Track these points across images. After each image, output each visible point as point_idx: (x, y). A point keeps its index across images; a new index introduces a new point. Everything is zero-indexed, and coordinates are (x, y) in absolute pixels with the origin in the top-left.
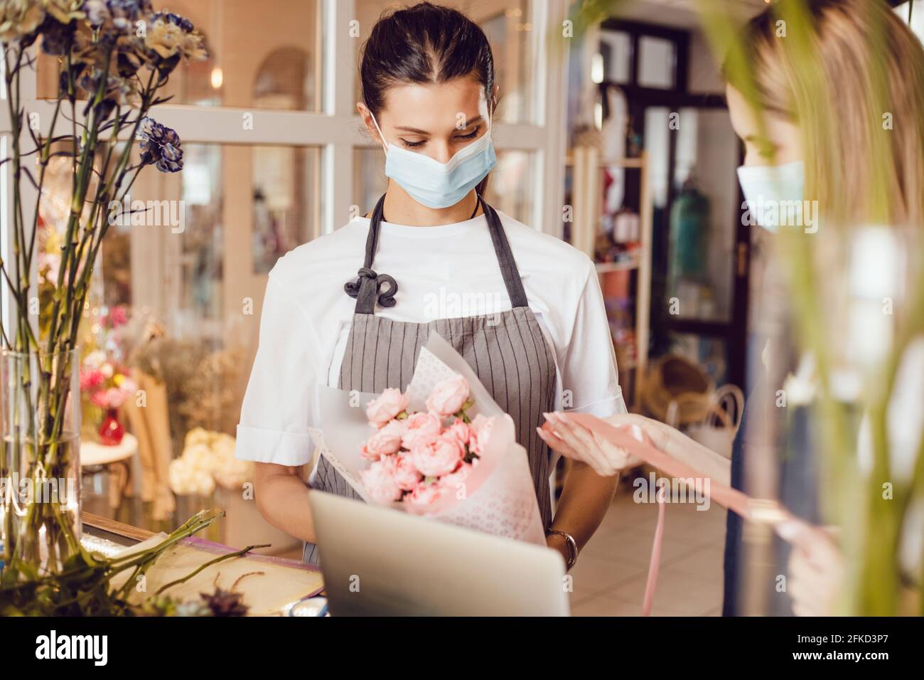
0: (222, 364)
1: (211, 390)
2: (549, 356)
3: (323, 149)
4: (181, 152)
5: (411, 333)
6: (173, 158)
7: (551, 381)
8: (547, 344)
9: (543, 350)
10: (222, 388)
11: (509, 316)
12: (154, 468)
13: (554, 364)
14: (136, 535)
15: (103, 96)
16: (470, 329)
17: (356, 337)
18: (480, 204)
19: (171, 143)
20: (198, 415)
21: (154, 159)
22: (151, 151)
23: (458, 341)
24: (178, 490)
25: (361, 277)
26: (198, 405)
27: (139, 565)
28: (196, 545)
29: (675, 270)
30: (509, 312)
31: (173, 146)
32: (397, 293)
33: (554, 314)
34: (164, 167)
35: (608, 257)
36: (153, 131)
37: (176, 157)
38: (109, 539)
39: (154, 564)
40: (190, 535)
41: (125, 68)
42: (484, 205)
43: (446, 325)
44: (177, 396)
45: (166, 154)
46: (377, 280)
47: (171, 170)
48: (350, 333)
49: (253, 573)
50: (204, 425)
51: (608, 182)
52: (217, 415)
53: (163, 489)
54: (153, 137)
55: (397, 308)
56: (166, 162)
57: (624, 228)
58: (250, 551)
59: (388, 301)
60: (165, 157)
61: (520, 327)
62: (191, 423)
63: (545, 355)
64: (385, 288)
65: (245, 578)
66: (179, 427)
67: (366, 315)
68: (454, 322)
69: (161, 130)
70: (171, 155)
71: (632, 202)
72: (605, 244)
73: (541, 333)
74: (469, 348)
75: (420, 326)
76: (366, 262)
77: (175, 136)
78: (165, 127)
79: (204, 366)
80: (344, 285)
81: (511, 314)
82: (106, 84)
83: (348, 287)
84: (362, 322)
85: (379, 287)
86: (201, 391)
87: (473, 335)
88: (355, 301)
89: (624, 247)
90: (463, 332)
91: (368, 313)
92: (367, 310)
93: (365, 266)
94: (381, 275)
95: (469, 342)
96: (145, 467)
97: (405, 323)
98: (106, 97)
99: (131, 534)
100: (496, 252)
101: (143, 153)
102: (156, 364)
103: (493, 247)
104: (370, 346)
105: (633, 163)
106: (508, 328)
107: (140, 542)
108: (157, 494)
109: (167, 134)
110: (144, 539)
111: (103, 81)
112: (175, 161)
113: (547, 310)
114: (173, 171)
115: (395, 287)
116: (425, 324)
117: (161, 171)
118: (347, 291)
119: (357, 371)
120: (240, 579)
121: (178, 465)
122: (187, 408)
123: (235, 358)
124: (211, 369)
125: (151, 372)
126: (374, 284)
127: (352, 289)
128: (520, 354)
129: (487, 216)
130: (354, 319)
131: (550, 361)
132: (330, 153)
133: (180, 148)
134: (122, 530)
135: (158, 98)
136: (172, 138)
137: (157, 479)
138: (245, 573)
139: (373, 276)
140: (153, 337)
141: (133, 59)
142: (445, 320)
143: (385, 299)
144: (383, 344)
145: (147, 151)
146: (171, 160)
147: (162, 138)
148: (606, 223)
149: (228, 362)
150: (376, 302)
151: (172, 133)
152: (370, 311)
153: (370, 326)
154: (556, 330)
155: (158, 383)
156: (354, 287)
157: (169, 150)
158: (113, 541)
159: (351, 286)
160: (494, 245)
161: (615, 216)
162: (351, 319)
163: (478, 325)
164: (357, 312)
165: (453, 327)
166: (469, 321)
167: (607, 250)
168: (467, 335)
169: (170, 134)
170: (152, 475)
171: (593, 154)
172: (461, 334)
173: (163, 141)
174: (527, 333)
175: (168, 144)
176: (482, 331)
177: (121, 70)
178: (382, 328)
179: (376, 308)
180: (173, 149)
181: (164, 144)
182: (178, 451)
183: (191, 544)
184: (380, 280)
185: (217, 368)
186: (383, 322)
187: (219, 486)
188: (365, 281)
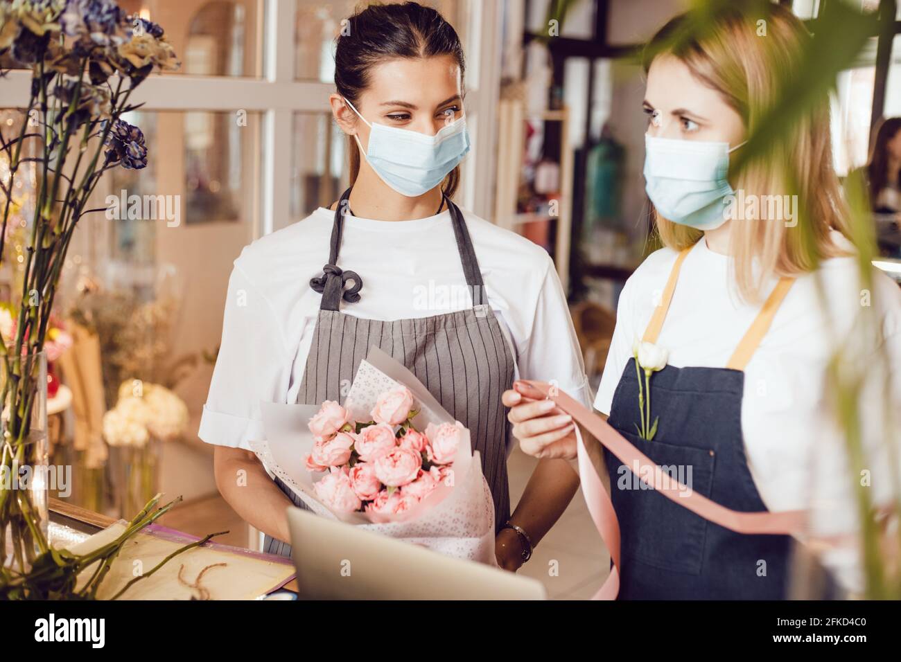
0: (155, 316)
1: (144, 340)
2: (507, 352)
3: (263, 116)
4: (146, 149)
5: (375, 331)
6: (138, 156)
7: (509, 376)
8: (506, 341)
9: (502, 346)
10: (154, 340)
11: (469, 315)
12: (87, 417)
13: (512, 360)
14: (95, 521)
15: (76, 107)
16: (433, 328)
17: (321, 333)
18: (445, 202)
19: (135, 141)
20: (130, 365)
21: (118, 158)
22: (116, 149)
23: (421, 341)
24: (112, 440)
25: (327, 273)
26: (130, 356)
27: (103, 559)
28: (157, 533)
29: (591, 214)
30: (469, 310)
31: (138, 144)
32: (362, 289)
33: (514, 311)
34: (127, 163)
35: (529, 208)
36: (118, 129)
37: (140, 155)
38: (68, 526)
39: (117, 556)
40: (150, 523)
41: (97, 76)
42: (448, 202)
43: (411, 325)
44: (109, 347)
45: (130, 153)
46: (342, 277)
47: (134, 166)
48: (316, 329)
49: (216, 565)
50: (136, 375)
51: (529, 132)
52: (149, 366)
53: (95, 438)
54: (118, 135)
55: (361, 304)
56: (129, 159)
57: (545, 177)
58: (210, 540)
59: (353, 297)
60: (130, 155)
61: (480, 325)
62: (123, 374)
63: (503, 352)
64: (350, 285)
65: (209, 569)
66: (112, 378)
67: (331, 312)
68: (418, 322)
69: (126, 129)
70: (136, 153)
71: (551, 151)
72: (526, 195)
73: (500, 331)
74: (431, 347)
75: (385, 324)
76: (331, 258)
77: (140, 134)
78: (129, 124)
79: (135, 319)
80: (309, 280)
81: (472, 312)
82: (80, 94)
83: (314, 283)
84: (328, 319)
85: (344, 283)
86: (134, 342)
87: (435, 334)
88: (320, 296)
89: (545, 197)
90: (427, 332)
91: (333, 310)
92: (333, 307)
93: (330, 262)
94: (346, 272)
95: (431, 341)
96: (78, 416)
97: (370, 320)
98: (79, 107)
99: (89, 520)
100: (459, 249)
101: (107, 151)
102: (88, 315)
103: (456, 244)
104: (336, 343)
105: (554, 116)
106: (469, 326)
107: (102, 529)
108: (89, 443)
109: (131, 131)
110: (106, 526)
111: (76, 90)
112: (139, 159)
113: (507, 307)
114: (137, 168)
115: (359, 283)
116: (389, 323)
117: (125, 167)
118: (313, 287)
119: (322, 367)
120: (203, 571)
121: (112, 416)
122: (120, 358)
123: (167, 309)
124: (144, 320)
125: (84, 323)
126: (339, 280)
127: (317, 284)
128: (480, 352)
129: (451, 212)
130: (320, 315)
131: (508, 358)
132: (270, 119)
133: (144, 145)
134: (80, 515)
135: (130, 105)
136: (136, 136)
137: (90, 429)
138: (209, 565)
139: (338, 273)
140: (87, 291)
141: (106, 68)
142: (410, 320)
143: (350, 296)
144: (348, 341)
145: (112, 149)
146: (136, 159)
147: (127, 136)
148: (528, 172)
149: (161, 314)
150: (341, 298)
151: (137, 130)
152: (335, 308)
153: (335, 323)
154: (516, 326)
155: (91, 334)
156: (320, 283)
157: (134, 149)
158: (73, 528)
159: (317, 282)
160: (458, 242)
161: (536, 165)
162: (316, 315)
163: (440, 324)
164: (322, 308)
165: (418, 327)
166: (432, 321)
167: (529, 199)
168: (430, 335)
169: (135, 131)
170: (84, 424)
171: (517, 107)
172: (425, 334)
173: (128, 140)
174: (486, 332)
175: (133, 142)
176: (444, 330)
177: (93, 78)
178: (347, 327)
179: (341, 304)
180: (138, 148)
181: (129, 142)
182: (110, 402)
183: (152, 532)
184: (345, 277)
185: (149, 319)
186: (348, 319)
187: (153, 438)
188: (330, 277)
